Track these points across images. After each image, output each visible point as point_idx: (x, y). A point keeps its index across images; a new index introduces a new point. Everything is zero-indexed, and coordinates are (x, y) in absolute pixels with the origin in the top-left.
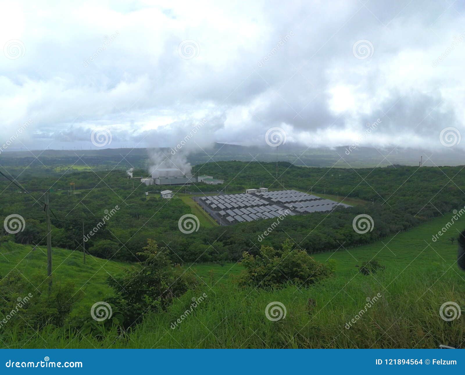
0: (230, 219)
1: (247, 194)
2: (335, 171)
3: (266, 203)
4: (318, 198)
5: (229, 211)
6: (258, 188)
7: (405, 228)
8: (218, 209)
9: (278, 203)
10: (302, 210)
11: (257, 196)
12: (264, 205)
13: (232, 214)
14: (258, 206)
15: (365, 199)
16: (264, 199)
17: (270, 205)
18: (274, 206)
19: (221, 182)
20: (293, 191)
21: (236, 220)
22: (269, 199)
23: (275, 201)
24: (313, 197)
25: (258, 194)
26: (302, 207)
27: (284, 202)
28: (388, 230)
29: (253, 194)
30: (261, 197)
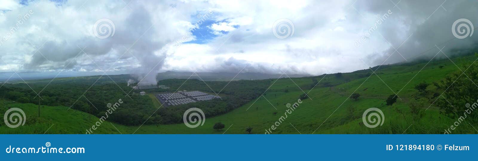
0: (169, 104)
1: (178, 93)
2: (216, 82)
3: (185, 97)
4: (207, 94)
5: (170, 101)
6: (183, 91)
7: (241, 105)
8: (165, 100)
9: (190, 97)
10: (199, 100)
11: (182, 94)
12: (184, 98)
13: (171, 102)
14: (182, 98)
15: (227, 94)
16: (185, 95)
17: (187, 98)
18: (188, 98)
19: (169, 88)
20: (197, 91)
21: (171, 105)
22: (187, 95)
23: (189, 96)
24: (205, 94)
25: (183, 93)
26: (199, 99)
27: (192, 96)
28: (234, 107)
29: (181, 93)
30: (184, 94)
